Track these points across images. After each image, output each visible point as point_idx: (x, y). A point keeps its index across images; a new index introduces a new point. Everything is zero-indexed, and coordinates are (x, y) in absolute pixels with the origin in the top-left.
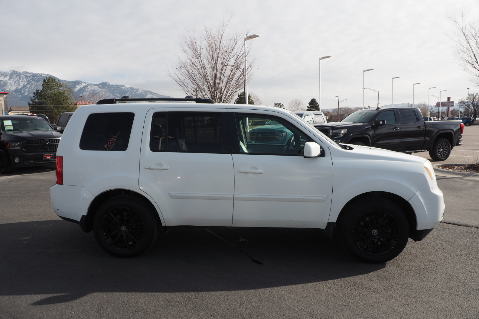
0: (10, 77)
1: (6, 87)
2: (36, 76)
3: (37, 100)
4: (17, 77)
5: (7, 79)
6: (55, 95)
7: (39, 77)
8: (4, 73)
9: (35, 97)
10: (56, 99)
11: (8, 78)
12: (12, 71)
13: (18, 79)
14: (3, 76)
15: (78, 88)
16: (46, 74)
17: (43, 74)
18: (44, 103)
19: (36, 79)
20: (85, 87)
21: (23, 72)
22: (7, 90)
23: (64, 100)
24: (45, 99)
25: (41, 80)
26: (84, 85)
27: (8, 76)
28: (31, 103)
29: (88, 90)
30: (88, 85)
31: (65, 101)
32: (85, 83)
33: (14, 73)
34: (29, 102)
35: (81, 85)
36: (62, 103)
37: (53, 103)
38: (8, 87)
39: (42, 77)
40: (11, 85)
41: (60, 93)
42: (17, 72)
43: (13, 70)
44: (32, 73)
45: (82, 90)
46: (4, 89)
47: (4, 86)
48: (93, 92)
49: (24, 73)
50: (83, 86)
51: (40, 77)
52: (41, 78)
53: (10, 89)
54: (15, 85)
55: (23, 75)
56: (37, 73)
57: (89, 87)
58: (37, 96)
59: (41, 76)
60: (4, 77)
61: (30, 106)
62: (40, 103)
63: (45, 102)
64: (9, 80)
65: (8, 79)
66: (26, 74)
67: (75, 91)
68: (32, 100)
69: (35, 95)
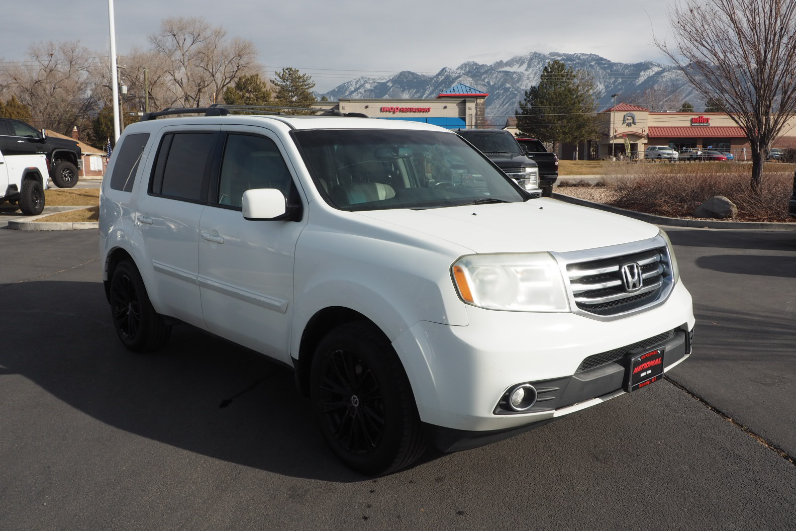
0: (528, 64)
1: (520, 83)
2: (571, 59)
3: (529, 106)
4: (539, 63)
5: (522, 69)
6: (560, 94)
7: (575, 60)
8: (520, 58)
9: (527, 100)
10: (560, 103)
11: (525, 66)
12: (532, 54)
13: (540, 68)
14: (518, 64)
15: (644, 76)
16: (588, 55)
17: (583, 54)
18: (540, 112)
19: (569, 65)
20: (658, 74)
21: (550, 54)
22: (522, 88)
23: (574, 103)
24: (542, 103)
25: (578, 67)
26: (656, 69)
27: (525, 62)
28: (520, 111)
29: (664, 80)
30: (664, 71)
31: (576, 106)
32: (659, 66)
33: (536, 57)
34: (517, 110)
35: (650, 70)
36: (571, 109)
37: (554, 111)
38: (524, 82)
39: (581, 60)
40: (528, 79)
41: (569, 90)
42: (540, 54)
43: (533, 52)
44: (564, 55)
45: (652, 80)
46: (518, 87)
47: (518, 81)
48: (673, 84)
49: (551, 56)
50: (653, 73)
51: (577, 61)
52: (578, 63)
53: (526, 87)
54: (535, 79)
55: (549, 59)
56: (572, 53)
57: (665, 74)
58: (532, 98)
59: (579, 58)
60: (520, 66)
61: (517, 117)
62: (533, 111)
63: (541, 110)
64: (526, 70)
65: (526, 68)
66: (555, 57)
67: (638, 84)
68: (521, 106)
69: (527, 97)
